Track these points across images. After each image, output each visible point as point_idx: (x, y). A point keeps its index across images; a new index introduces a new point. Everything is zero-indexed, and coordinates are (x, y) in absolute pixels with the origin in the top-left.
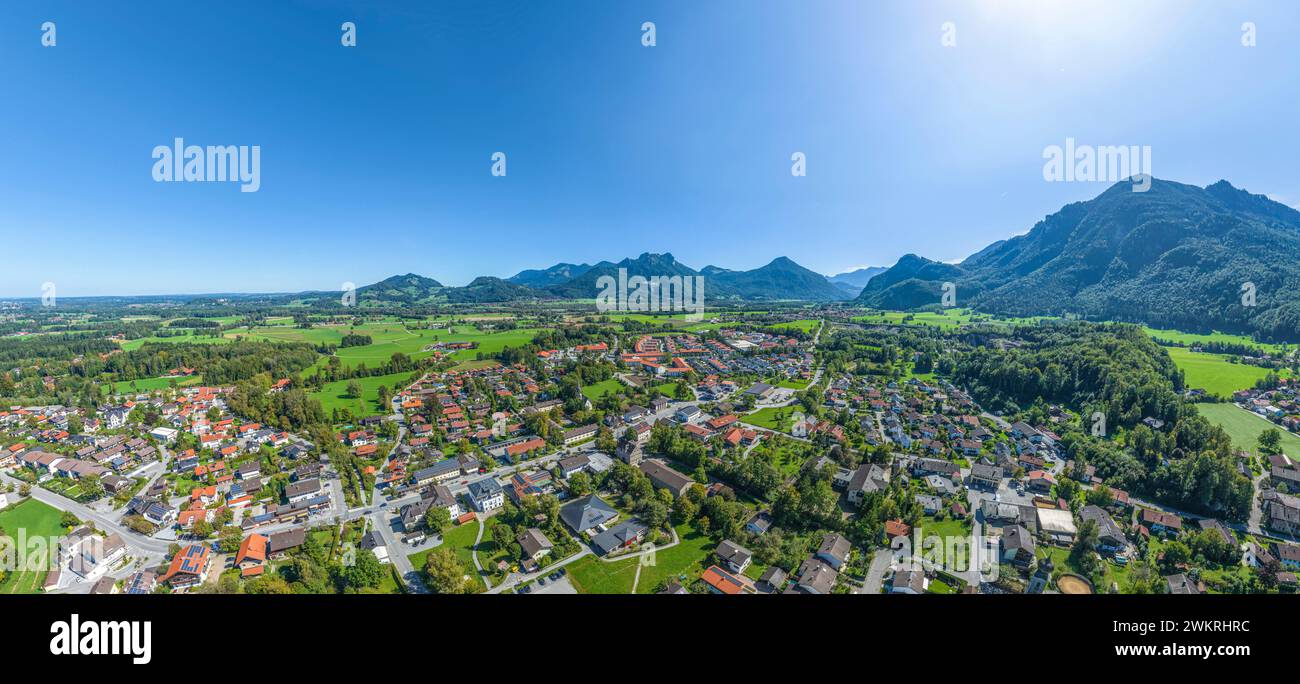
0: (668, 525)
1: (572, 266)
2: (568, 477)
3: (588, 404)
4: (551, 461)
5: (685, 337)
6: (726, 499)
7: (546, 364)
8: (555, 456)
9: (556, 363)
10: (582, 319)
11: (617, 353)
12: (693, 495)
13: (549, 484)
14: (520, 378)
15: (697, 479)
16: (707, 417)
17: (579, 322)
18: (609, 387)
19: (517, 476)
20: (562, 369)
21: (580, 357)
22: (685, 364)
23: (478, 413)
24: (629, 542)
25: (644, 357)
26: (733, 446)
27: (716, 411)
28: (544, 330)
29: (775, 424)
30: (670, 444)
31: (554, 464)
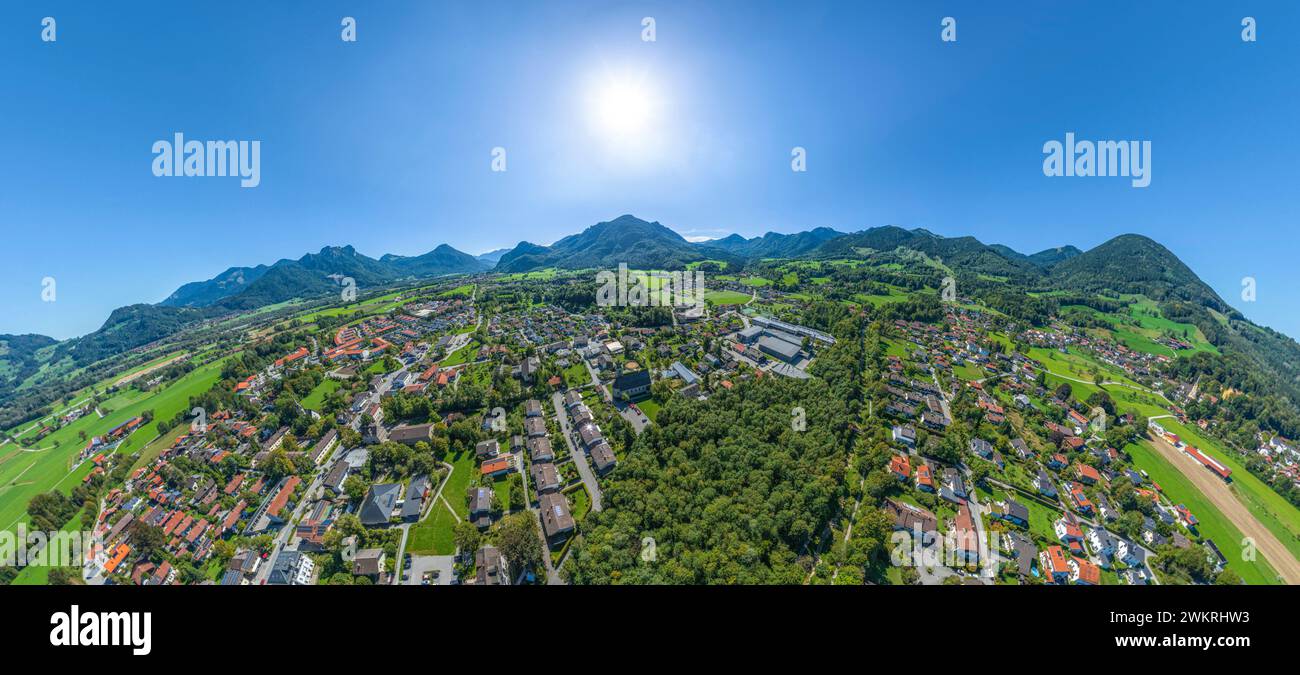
0: (438, 463)
1: (245, 269)
2: (342, 490)
3: (315, 415)
4: (317, 489)
5: (377, 319)
6: (460, 421)
7: (249, 397)
8: (317, 482)
9: (261, 390)
10: (271, 329)
11: (320, 353)
12: (439, 433)
13: (333, 510)
14: (228, 428)
15: (434, 421)
16: (417, 375)
17: (268, 335)
18: (326, 388)
19: (301, 529)
20: (270, 394)
21: (283, 372)
22: (384, 341)
23: (206, 501)
24: (425, 494)
25: (346, 348)
26: (445, 385)
27: (421, 368)
28: (230, 357)
29: (464, 359)
30: (401, 409)
31: (322, 489)
